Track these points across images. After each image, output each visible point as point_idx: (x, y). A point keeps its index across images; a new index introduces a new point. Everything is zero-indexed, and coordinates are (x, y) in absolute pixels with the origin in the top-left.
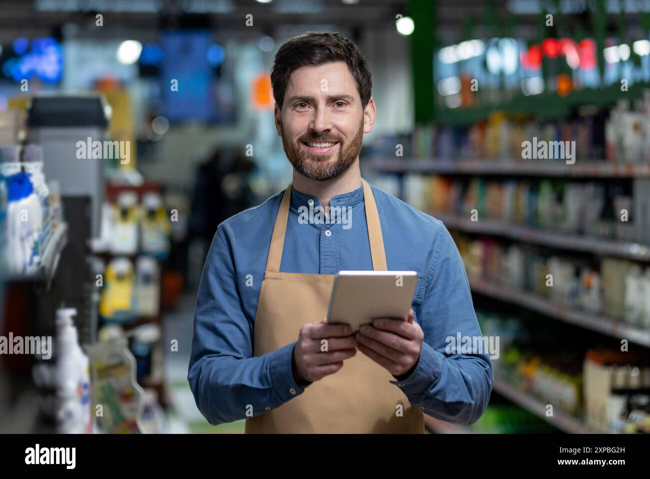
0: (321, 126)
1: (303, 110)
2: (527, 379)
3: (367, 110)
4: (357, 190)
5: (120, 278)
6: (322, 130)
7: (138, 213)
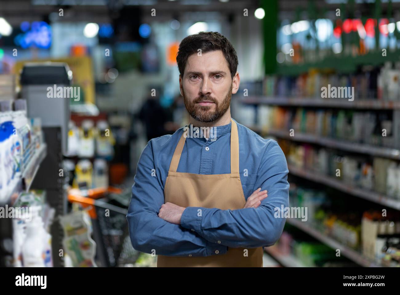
0: (205, 90)
1: (195, 80)
2: (329, 228)
3: (235, 80)
4: (227, 125)
5: (84, 171)
6: (206, 93)
7: (95, 132)
